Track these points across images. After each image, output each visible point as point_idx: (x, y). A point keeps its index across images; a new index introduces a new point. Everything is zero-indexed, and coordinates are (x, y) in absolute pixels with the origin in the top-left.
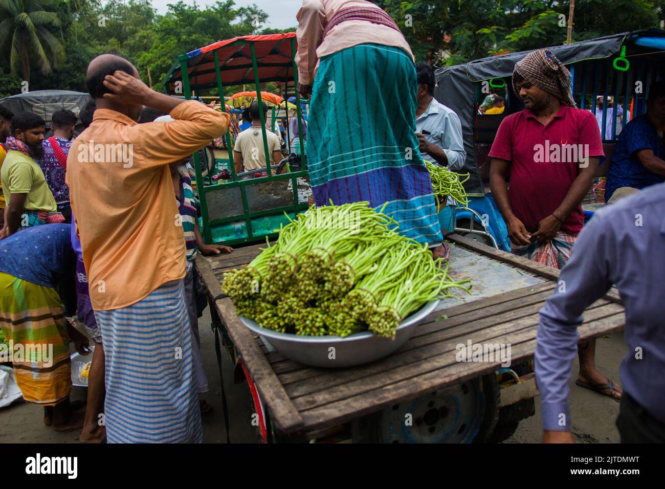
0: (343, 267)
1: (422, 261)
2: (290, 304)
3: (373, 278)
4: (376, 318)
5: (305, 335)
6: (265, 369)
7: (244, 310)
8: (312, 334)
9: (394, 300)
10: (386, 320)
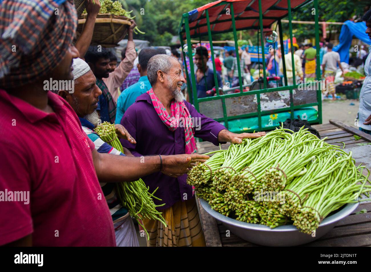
0: (277, 173)
1: (346, 167)
2: (233, 195)
3: (301, 180)
4: (300, 217)
5: (242, 221)
6: (215, 239)
7: (202, 194)
8: (248, 221)
9: (318, 202)
10: (308, 220)
